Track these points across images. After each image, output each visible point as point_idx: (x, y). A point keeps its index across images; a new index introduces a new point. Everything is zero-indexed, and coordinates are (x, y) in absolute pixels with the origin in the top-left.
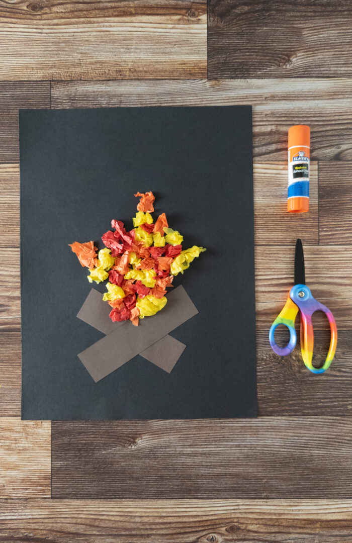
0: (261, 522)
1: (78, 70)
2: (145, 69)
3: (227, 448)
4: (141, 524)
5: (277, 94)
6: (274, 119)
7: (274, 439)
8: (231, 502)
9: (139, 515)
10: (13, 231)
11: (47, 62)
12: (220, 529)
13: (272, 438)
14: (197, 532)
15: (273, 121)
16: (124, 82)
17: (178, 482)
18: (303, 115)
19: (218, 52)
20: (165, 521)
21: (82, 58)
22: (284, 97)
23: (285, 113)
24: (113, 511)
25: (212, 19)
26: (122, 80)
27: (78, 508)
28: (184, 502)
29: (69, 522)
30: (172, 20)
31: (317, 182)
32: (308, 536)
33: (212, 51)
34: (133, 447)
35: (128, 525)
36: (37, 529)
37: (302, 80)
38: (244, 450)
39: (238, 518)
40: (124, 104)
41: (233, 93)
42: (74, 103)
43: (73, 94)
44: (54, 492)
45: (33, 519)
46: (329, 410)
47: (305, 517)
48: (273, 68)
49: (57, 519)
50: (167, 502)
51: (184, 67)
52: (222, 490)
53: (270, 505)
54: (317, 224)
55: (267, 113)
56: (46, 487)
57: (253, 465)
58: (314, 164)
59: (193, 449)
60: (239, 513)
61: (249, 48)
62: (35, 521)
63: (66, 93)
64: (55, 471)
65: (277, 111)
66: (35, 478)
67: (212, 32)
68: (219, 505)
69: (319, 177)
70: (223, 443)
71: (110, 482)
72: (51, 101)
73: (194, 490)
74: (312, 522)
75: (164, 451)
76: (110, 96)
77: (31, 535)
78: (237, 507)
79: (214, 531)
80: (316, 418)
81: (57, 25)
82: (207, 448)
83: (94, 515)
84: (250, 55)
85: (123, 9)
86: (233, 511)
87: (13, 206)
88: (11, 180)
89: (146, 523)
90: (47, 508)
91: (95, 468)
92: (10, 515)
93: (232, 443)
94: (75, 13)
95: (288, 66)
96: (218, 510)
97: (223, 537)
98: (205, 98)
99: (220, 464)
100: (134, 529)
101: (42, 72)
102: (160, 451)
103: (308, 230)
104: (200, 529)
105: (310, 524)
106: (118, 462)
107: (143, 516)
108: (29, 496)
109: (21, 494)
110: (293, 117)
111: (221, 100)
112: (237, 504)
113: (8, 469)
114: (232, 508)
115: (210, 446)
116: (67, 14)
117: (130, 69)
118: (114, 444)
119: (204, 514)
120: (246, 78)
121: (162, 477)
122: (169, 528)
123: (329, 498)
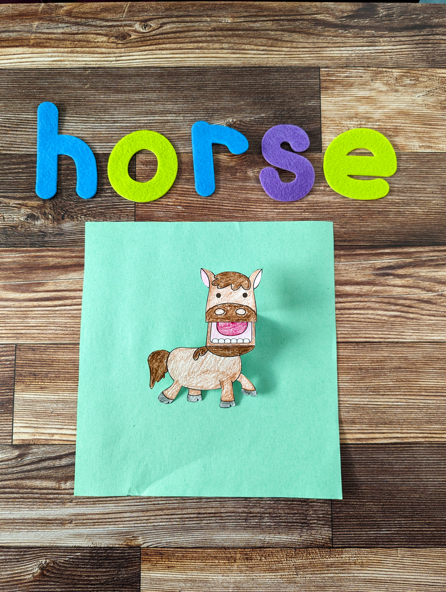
0: (93, 44)
1: (299, 561)
2: (217, 561)
3: (127, 119)
4: (222, 41)
5: (58, 527)
6: (62, 496)
7: (76, 129)
8: (123, 64)
9: (224, 51)
10: (373, 362)
11: (337, 572)
12: (138, 37)
13: (78, 130)
14: (162, 34)
15: (64, 494)
16: (242, 545)
17: (183, 84)
18: (28, 500)
19: (127, 582)
20: (196, 44)
21: (295, 576)
22: (49, 523)
23: (49, 504)
24: (252, 54)
26: (245, 548)
27: (290, 58)
28: (176, 64)
29: (300, 44)
31: (14, 418)
32: (43, 31)
33: (135, 582)
34: (231, 121)
35: (236, 40)
36: (334, 36)
37: (27, 544)
38: (109, 118)
39: (118, 48)
40: (242, 518)
41: (111, 529)
42: (303, 519)
43: (304, 530)
44: (317, 73)
45: (339, 47)
46: (13, 160)
47: (46, 50)
48: (62, 560)
49: (313, 46)
50: (194, 64)
51: (170, 563)
52: (134, 76)
53: (83, 61)
54: (16, 369)
55: (70, 504)
56: (326, 79)
57: (100, 102)
58: (17, 440)
59: (165, 118)
60: (117, 53)
61: (89, 586)
62: (337, 45)
63: (313, 532)
64: (316, 95)
65: (58, 506)
66: (339, 88)
68: (137, 61)
69: (13, 424)
70: (132, 125)
71: (256, 85)
72: (332, 521)
73: (164, 76)
74: (38, 45)
75: (197, 116)
76: (260, 527)
77: (340, 31)
78: (118, 59)
79: (143, 34)
80: (29, 151)
82: (150, 120)
83: (273, 51)
84: (89, 576)
86: (123, 55)
87: (373, 392)
88: (377, 424)
89: (216, 43)
90: (325, 58)
91: (272, 98)
92: (364, 50)
93: (121, 125)
95: (44, 561)
96: (139, 55)
97: (134, 29)
98: (144, 523)
99: (136, 103)
100: (230, 36)
101: (344, 559)
102: (201, 116)
103: (28, 362)
104: (159, 37)
105: (40, 43)
106: (247, 105)
107: (220, 49)
108: (344, 70)
109: (354, 72)
110: (40, 499)
111: (125, 521)
112: (118, 62)
113: (368, 98)
114: (123, 58)
115: (146, 121)
117: (235, 562)
118: (252, 124)
119: (153, 51)
120: (95, 547)
121: (199, 89)
122: (191, 37)
123: (19, 69)
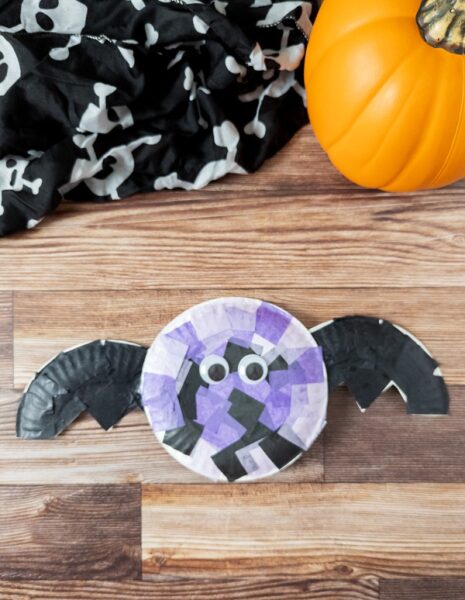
2: (214, 496)
5: (61, 466)
11: (328, 504)
19: (129, 515)
22: (52, 463)
25: (136, 554)
30: (183, 553)
31: (15, 363)
37: (32, 482)
41: (111, 467)
48: (66, 496)
51: (169, 497)
54: (15, 316)
55: (72, 444)
58: (17, 384)
61: (93, 520)
65: (61, 447)
67: (136, 539)
69: (13, 369)
72: (324, 458)
81: (318, 549)
84: (92, 511)
85: (240, 566)
94: (295, 562)
95: (48, 498)
98: (144, 461)
101: (335, 493)
103: (25, 309)
111: (126, 460)
116: (306, 561)
117: (232, 496)
120: (97, 484)
